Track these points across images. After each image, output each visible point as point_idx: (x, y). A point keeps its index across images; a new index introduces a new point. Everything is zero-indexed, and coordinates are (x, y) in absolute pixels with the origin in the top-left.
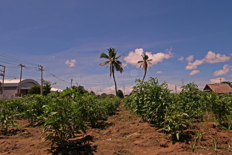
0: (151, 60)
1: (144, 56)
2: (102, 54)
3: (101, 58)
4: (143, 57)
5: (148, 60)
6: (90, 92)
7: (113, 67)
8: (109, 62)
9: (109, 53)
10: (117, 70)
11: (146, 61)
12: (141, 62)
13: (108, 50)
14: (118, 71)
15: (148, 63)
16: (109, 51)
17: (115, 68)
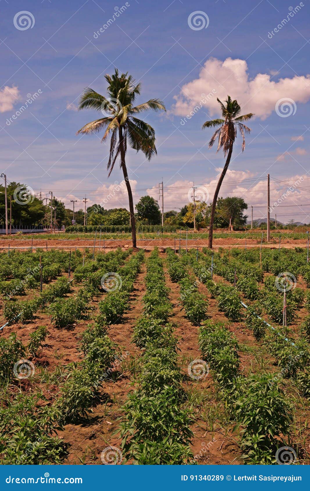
0: (250, 116)
1: (225, 104)
2: (89, 95)
3: (82, 106)
4: (223, 106)
5: (237, 116)
6: (49, 201)
7: (122, 139)
8: (111, 120)
9: (111, 90)
10: (136, 146)
11: (233, 119)
12: (216, 122)
13: (108, 79)
14: (138, 149)
15: (236, 126)
16: (109, 85)
17: (128, 140)
